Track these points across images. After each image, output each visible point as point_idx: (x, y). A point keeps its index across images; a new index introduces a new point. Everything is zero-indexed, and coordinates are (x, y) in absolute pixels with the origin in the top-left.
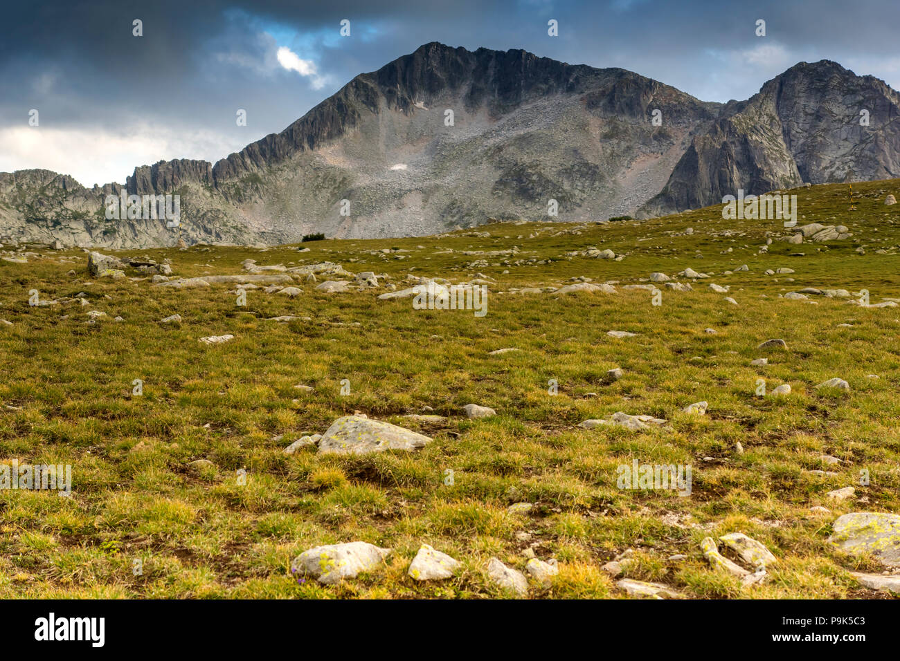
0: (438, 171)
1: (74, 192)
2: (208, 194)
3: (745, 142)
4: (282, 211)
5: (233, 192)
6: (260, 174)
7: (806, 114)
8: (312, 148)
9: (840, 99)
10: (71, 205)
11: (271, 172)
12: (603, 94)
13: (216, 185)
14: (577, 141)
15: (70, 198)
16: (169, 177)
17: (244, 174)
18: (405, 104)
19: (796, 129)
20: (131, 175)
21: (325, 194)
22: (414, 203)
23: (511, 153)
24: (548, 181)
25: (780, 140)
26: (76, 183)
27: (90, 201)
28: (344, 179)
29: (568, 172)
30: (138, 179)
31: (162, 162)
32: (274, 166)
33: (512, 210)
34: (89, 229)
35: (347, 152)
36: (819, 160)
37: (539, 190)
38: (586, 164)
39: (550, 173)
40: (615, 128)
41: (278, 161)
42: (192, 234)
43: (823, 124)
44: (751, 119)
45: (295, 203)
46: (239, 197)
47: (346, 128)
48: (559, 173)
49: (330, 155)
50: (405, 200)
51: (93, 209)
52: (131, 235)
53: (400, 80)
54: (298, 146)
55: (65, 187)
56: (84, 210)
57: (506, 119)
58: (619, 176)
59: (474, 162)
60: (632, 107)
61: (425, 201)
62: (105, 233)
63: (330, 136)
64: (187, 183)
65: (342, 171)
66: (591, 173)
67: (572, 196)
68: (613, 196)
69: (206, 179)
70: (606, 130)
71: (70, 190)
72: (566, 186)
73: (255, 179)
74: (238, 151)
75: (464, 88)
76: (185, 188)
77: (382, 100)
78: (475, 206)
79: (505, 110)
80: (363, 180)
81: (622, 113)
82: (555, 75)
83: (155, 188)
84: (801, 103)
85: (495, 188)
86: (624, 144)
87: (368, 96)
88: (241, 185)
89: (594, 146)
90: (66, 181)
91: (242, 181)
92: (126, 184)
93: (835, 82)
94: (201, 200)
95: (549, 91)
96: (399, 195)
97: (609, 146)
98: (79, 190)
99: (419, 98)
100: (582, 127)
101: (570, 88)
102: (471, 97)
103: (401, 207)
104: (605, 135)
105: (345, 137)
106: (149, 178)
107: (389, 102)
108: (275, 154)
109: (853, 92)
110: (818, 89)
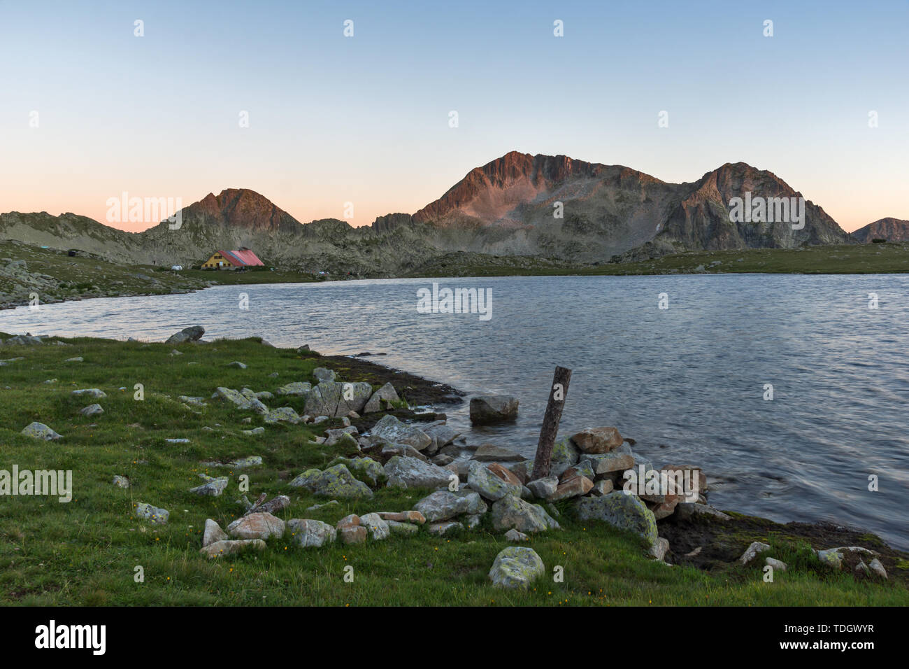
0: (528, 219)
1: (349, 230)
2: (411, 231)
3: (707, 204)
4: (449, 240)
5: (422, 230)
6: (434, 221)
7: (734, 190)
8: (458, 206)
9: (751, 182)
10: (349, 237)
11: (439, 219)
12: (613, 178)
13: (414, 226)
14: (603, 203)
15: (348, 233)
16: (394, 222)
17: (427, 221)
18: (501, 184)
19: (729, 197)
20: (375, 221)
21: (470, 231)
22: (521, 235)
24: (592, 224)
25: (721, 203)
26: (349, 226)
27: (357, 235)
28: (479, 223)
29: (602, 219)
30: (379, 223)
31: (390, 215)
32: (440, 217)
33: (575, 239)
34: (360, 250)
35: (476, 209)
37: (589, 229)
38: (611, 216)
39: (593, 220)
40: (622, 196)
41: (443, 214)
42: (410, 252)
44: (706, 192)
45: (455, 235)
46: (425, 232)
47: (473, 196)
48: (597, 220)
49: (468, 211)
50: (517, 234)
51: (359, 239)
52: (378, 253)
53: (498, 170)
54: (451, 206)
55: (345, 228)
56: (354, 240)
57: (557, 192)
58: (628, 222)
60: (630, 186)
61: (527, 235)
62: (367, 252)
63: (466, 201)
64: (402, 225)
65: (477, 220)
66: (614, 220)
67: (606, 232)
68: (627, 232)
69: (409, 224)
70: (617, 197)
71: (347, 229)
72: (602, 226)
73: (431, 223)
74: (422, 209)
75: (531, 175)
76: (402, 228)
77: (488, 182)
78: (555, 237)
79: (556, 187)
80: (488, 224)
81: (625, 188)
82: (583, 169)
83: (387, 228)
84: (730, 184)
85: (563, 228)
86: (628, 205)
87: (481, 179)
88: (426, 227)
89: (613, 207)
90: (345, 224)
91: (426, 224)
92: (373, 227)
93: (747, 173)
94: (410, 234)
95: (580, 177)
96: (512, 232)
97: (620, 206)
98: (351, 230)
99: (508, 181)
100: (605, 196)
101: (593, 176)
102: (536, 181)
103: (514, 238)
104: (617, 201)
105: (473, 201)
106: (384, 223)
107: (492, 183)
108: (440, 210)
109: (758, 179)
110: (738, 177)
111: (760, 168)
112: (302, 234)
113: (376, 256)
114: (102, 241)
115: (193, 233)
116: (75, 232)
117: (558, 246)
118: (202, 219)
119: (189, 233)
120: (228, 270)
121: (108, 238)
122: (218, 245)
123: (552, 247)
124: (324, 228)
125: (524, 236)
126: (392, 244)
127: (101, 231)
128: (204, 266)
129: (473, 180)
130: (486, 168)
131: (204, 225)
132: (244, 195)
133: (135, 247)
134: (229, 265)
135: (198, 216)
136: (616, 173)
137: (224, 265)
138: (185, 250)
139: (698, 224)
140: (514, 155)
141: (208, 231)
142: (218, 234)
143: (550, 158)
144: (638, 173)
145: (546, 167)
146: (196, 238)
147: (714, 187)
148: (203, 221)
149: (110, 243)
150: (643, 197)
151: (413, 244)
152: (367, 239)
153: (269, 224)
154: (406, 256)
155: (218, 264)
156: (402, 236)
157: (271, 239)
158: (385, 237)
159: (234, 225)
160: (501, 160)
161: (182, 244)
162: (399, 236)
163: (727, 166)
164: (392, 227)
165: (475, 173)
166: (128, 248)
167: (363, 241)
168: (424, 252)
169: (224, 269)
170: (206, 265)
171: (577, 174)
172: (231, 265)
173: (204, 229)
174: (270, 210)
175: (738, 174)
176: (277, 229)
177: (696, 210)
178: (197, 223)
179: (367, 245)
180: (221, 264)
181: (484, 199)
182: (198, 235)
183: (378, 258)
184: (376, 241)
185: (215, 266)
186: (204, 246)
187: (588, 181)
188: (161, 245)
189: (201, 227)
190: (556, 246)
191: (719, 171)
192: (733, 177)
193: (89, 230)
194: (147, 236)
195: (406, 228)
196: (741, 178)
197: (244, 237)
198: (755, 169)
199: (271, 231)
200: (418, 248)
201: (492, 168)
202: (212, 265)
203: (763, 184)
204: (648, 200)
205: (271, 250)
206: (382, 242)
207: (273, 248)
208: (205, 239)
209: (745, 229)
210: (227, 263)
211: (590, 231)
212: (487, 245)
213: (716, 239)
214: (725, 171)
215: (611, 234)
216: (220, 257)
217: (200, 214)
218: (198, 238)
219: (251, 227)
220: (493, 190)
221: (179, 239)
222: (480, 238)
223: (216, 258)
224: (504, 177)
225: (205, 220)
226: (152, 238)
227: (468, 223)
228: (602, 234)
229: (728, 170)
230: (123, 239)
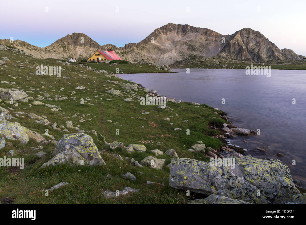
0: (176, 46)
3: (238, 42)
4: (149, 53)
5: (140, 49)
6: (144, 46)
7: (246, 37)
9: (252, 35)
10: (116, 51)
13: (138, 47)
14: (201, 41)
16: (131, 46)
17: (142, 46)
18: (166, 34)
19: (244, 40)
20: (125, 45)
21: (156, 50)
22: (173, 51)
23: (189, 43)
24: (198, 48)
25: (242, 42)
27: (119, 50)
28: (159, 47)
29: (201, 46)
30: (126, 46)
32: (146, 45)
33: (192, 53)
35: (158, 42)
36: (249, 45)
37: (196, 50)
38: (204, 45)
39: (198, 46)
40: (207, 39)
41: (147, 44)
42: (137, 56)
43: (249, 39)
44: (237, 38)
45: (151, 51)
46: (142, 49)
48: (199, 47)
50: (172, 51)
51: (120, 51)
52: (126, 56)
53: (165, 29)
56: (118, 52)
57: (185, 37)
58: (209, 48)
59: (182, 44)
61: (176, 51)
62: (122, 56)
66: (204, 47)
68: (209, 51)
69: (136, 47)
71: (115, 48)
72: (201, 49)
74: (140, 42)
75: (176, 31)
76: (134, 48)
77: (162, 33)
78: (185, 52)
79: (184, 35)
80: (162, 47)
81: (208, 36)
82: (194, 29)
83: (129, 48)
84: (245, 35)
85: (188, 49)
86: (209, 42)
87: (159, 32)
88: (142, 48)
89: (204, 42)
90: (115, 46)
91: (142, 47)
92: (124, 47)
93: (251, 32)
94: (136, 50)
95: (193, 32)
96: (171, 50)
97: (207, 42)
98: (117, 48)
99: (168, 33)
100: (201, 39)
101: (197, 32)
102: (178, 33)
103: (172, 52)
104: (205, 40)
105: (157, 40)
106: (128, 46)
107: (163, 33)
108: (146, 42)
109: (255, 34)
110: (248, 33)
111: (255, 30)
112: (101, 49)
113: (125, 58)
114: (31, 50)
115: (63, 48)
116: (20, 47)
117: (186, 55)
118: (66, 43)
119: (61, 48)
120: (104, 62)
121: (33, 49)
122: (72, 53)
123: (184, 56)
124: (108, 47)
125: (175, 52)
126: (131, 53)
127: (30, 46)
128: (89, 60)
129: (157, 32)
130: (161, 28)
131: (66, 45)
132: (80, 35)
133: (42, 52)
134: (105, 59)
135: (64, 42)
136: (205, 31)
137: (102, 59)
138: (60, 54)
139: (235, 49)
140: (170, 24)
141: (68, 48)
142: (72, 49)
143: (183, 25)
144: (213, 31)
145: (181, 28)
146: (64, 50)
147: (239, 36)
148: (66, 44)
149: (33, 51)
150: (214, 39)
151: (138, 53)
152: (122, 52)
153: (89, 46)
154: (135, 58)
155: (98, 59)
156: (134, 51)
157: (90, 51)
158: (128, 51)
159: (77, 46)
160: (166, 26)
161: (59, 52)
162: (133, 51)
163: (244, 29)
164: (131, 48)
165: (157, 30)
166: (40, 53)
167: (121, 52)
168: (141, 57)
169: (102, 62)
170: (90, 60)
171: (191, 31)
172: (106, 60)
173: (67, 47)
174: (90, 41)
175: (248, 32)
176: (92, 47)
177: (234, 44)
178: (64, 45)
179: (122, 54)
180: (100, 59)
181: (161, 39)
182: (65, 49)
183: (126, 58)
184: (125, 53)
185: (96, 60)
186: (67, 53)
187: (195, 34)
188: (52, 52)
189: (66, 46)
190: (185, 55)
191: (241, 30)
192: (246, 33)
193: (25, 46)
194: (46, 49)
195: (135, 48)
196: (249, 34)
197: (81, 50)
198: (254, 30)
199: (90, 48)
200: (139, 55)
201: (163, 28)
202: (94, 59)
203: (256, 36)
204: (216, 40)
205: (90, 55)
206: (127, 53)
207: (91, 54)
208: (67, 50)
209: (250, 51)
210: (104, 58)
211: (197, 50)
212: (162, 55)
213: (241, 54)
214: (243, 31)
215: (204, 52)
216: (99, 55)
217: (65, 41)
218: (65, 50)
219: (83, 47)
220: (163, 36)
221: (58, 50)
222: (160, 52)
223: (96, 55)
224: (167, 31)
225: (67, 44)
226: (48, 49)
227: (155, 47)
228: (201, 51)
229: (244, 30)
230: (38, 50)
